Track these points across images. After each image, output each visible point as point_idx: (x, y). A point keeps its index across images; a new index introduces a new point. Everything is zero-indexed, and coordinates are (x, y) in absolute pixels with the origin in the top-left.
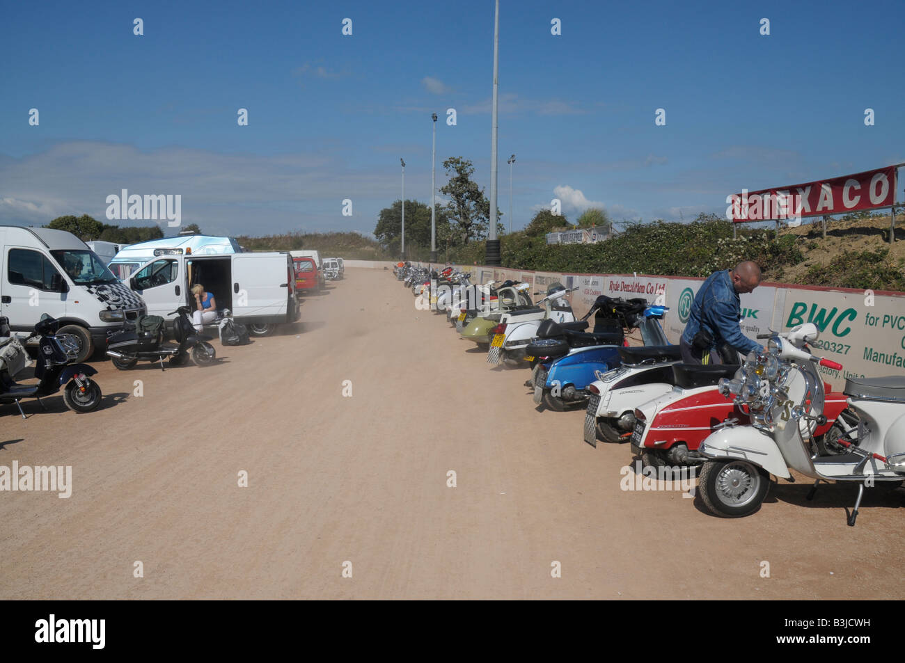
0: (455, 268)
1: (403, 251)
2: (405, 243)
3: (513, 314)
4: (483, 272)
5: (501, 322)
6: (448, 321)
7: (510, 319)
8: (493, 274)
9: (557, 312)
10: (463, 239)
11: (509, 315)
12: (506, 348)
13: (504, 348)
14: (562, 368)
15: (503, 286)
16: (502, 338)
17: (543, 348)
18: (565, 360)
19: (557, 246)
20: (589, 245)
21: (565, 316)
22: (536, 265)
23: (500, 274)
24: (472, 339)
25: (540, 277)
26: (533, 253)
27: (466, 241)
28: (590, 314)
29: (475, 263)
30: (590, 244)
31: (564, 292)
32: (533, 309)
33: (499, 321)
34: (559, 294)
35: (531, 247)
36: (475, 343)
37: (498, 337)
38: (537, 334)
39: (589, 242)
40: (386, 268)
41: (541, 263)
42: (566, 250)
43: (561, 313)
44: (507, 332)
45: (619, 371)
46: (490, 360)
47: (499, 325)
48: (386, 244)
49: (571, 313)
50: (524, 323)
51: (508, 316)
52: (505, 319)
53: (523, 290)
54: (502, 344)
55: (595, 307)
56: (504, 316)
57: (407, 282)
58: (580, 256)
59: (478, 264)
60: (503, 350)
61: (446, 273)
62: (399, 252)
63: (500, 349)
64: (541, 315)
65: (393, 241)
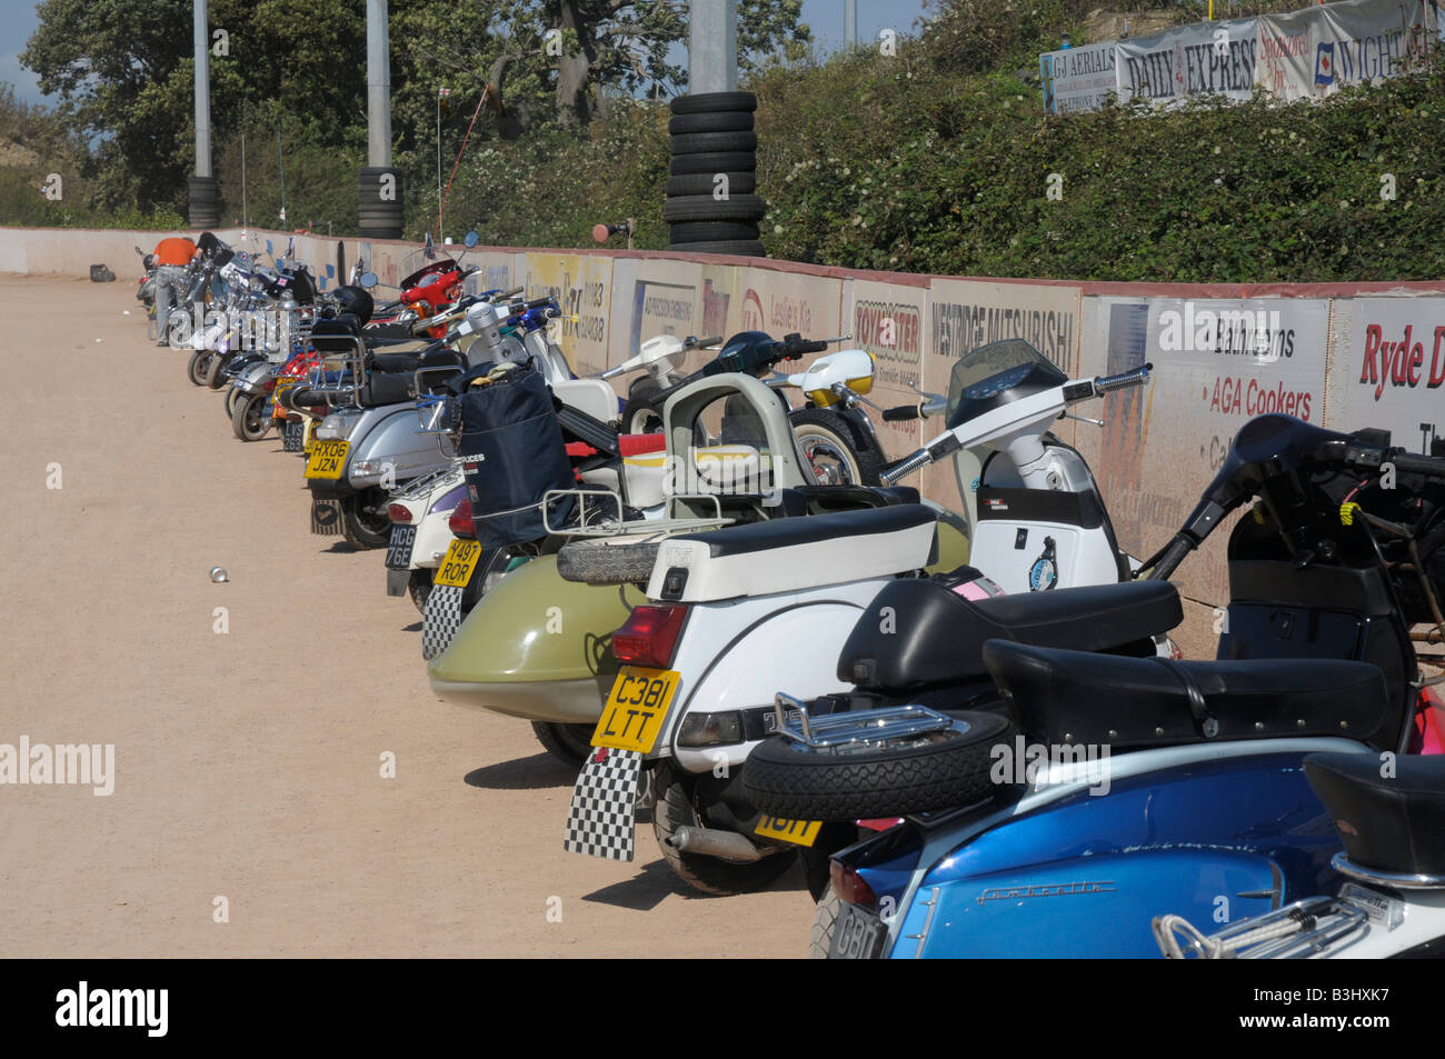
0: (485, 264)
1: (202, 168)
2: (215, 119)
3: (727, 545)
4: (641, 285)
5: (655, 591)
6: (394, 591)
7: (709, 574)
8: (696, 299)
9: (1012, 526)
10: (566, 95)
11: (705, 548)
12: (686, 757)
13: (672, 761)
14: (984, 890)
15: (711, 369)
16: (656, 696)
17: (849, 761)
18: (1000, 842)
19: (1108, 120)
20: (1293, 116)
21: (1061, 553)
22: (975, 240)
23: (736, 299)
24: (503, 700)
25: (962, 312)
26: (961, 172)
27: (583, 107)
28: (1191, 537)
29: (601, 231)
30: (1295, 109)
31: (1053, 397)
32: (875, 511)
33: (643, 587)
34: (1020, 408)
35: (946, 133)
36: (525, 728)
37: (633, 690)
38: (845, 672)
39: (1295, 90)
40: (100, 274)
41: (1003, 223)
42: (1149, 149)
43: (1038, 530)
44: (689, 658)
45: (1322, 923)
46: (582, 838)
47: (638, 615)
48: (100, 125)
49: (1099, 534)
50: (795, 601)
51: (698, 557)
52: (678, 576)
53: (831, 392)
54: (657, 736)
55: (1228, 490)
56: (670, 554)
57: (203, 356)
58: (1231, 183)
59: (617, 240)
60: (662, 772)
61: (425, 295)
62: (180, 174)
63: (648, 763)
64: (907, 549)
65: (139, 109)
